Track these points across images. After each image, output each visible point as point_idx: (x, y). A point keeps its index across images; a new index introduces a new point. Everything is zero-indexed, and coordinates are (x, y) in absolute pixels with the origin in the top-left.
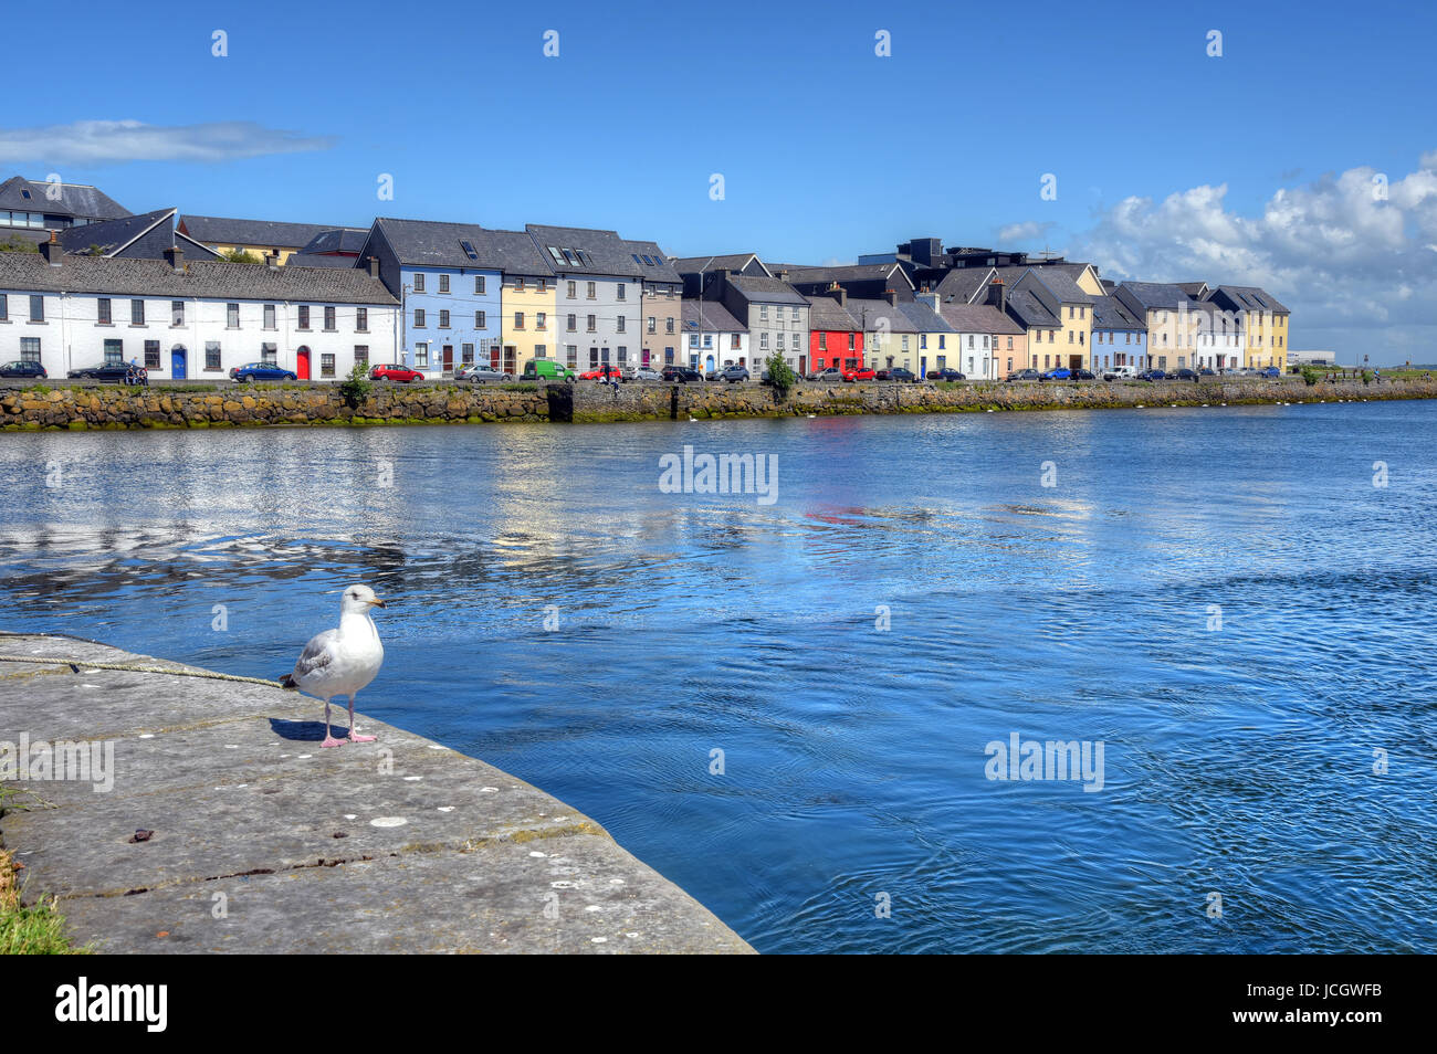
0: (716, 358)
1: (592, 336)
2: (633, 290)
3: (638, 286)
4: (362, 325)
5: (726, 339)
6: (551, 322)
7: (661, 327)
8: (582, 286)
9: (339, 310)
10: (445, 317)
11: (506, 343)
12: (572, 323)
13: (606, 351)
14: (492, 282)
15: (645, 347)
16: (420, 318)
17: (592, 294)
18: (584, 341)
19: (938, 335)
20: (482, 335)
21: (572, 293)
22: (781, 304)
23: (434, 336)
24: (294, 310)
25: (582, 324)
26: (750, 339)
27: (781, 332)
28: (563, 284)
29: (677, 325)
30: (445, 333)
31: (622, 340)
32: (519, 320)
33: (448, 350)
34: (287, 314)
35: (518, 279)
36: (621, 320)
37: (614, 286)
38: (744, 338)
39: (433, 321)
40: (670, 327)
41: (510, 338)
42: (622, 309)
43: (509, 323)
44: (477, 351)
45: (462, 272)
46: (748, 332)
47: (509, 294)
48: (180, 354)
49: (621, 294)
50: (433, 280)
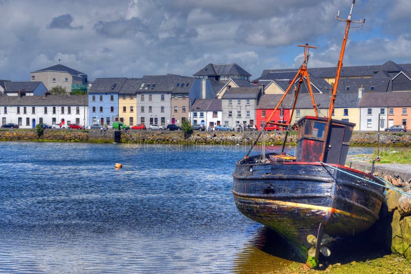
0: (205, 121)
1: (151, 114)
2: (168, 97)
3: (170, 95)
4: (78, 112)
5: (210, 114)
6: (135, 109)
7: (180, 110)
8: (146, 96)
9: (72, 108)
10: (101, 109)
11: (120, 117)
12: (143, 109)
13: (156, 119)
14: (116, 96)
15: (173, 117)
16: (94, 109)
17: (150, 99)
18: (147, 116)
19: (343, 109)
20: (112, 114)
21: (142, 99)
22: (239, 99)
23: (98, 115)
24: (60, 108)
25: (146, 110)
26: (223, 113)
27: (239, 110)
28: (139, 96)
29: (187, 109)
30: (101, 114)
31: (163, 115)
32: (125, 109)
33: (102, 119)
34: (59, 109)
35: (124, 95)
36: (162, 108)
37: (159, 96)
38: (220, 114)
39: (98, 110)
40: (184, 110)
41: (121, 114)
42: (163, 104)
43: (121, 110)
44: (111, 120)
45: (106, 94)
46: (221, 111)
47: (121, 100)
48: (34, 120)
49: (163, 99)
50: (98, 97)
